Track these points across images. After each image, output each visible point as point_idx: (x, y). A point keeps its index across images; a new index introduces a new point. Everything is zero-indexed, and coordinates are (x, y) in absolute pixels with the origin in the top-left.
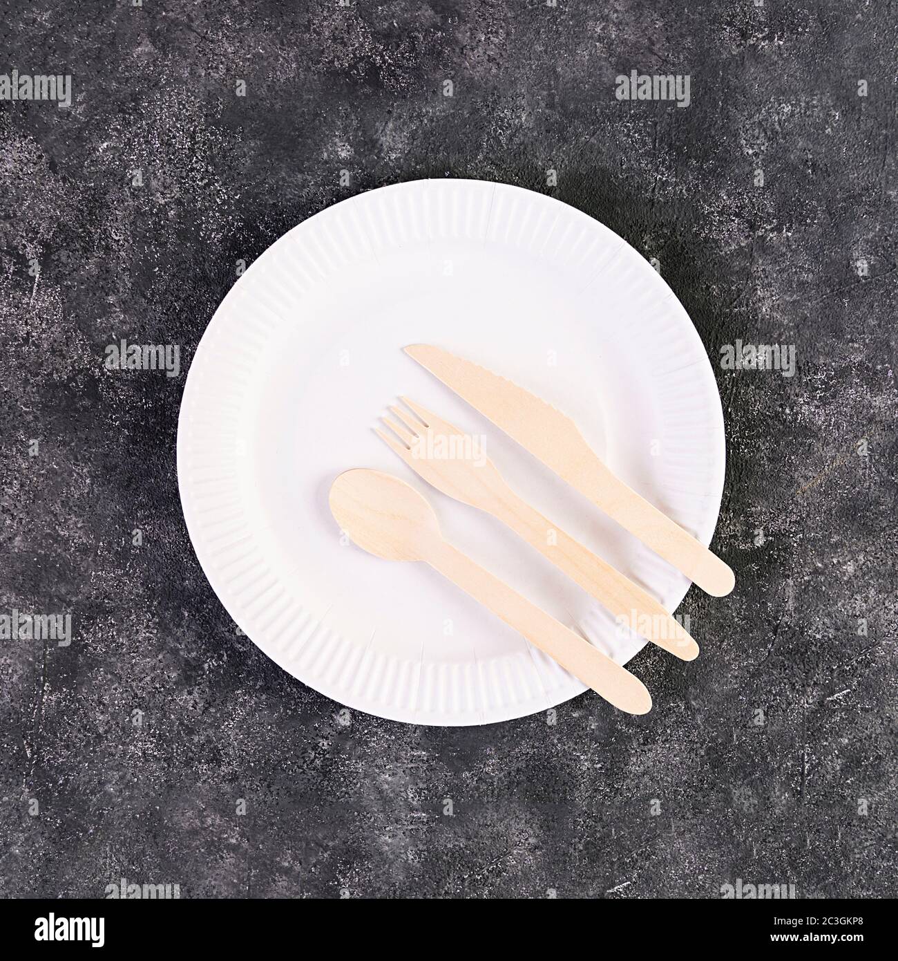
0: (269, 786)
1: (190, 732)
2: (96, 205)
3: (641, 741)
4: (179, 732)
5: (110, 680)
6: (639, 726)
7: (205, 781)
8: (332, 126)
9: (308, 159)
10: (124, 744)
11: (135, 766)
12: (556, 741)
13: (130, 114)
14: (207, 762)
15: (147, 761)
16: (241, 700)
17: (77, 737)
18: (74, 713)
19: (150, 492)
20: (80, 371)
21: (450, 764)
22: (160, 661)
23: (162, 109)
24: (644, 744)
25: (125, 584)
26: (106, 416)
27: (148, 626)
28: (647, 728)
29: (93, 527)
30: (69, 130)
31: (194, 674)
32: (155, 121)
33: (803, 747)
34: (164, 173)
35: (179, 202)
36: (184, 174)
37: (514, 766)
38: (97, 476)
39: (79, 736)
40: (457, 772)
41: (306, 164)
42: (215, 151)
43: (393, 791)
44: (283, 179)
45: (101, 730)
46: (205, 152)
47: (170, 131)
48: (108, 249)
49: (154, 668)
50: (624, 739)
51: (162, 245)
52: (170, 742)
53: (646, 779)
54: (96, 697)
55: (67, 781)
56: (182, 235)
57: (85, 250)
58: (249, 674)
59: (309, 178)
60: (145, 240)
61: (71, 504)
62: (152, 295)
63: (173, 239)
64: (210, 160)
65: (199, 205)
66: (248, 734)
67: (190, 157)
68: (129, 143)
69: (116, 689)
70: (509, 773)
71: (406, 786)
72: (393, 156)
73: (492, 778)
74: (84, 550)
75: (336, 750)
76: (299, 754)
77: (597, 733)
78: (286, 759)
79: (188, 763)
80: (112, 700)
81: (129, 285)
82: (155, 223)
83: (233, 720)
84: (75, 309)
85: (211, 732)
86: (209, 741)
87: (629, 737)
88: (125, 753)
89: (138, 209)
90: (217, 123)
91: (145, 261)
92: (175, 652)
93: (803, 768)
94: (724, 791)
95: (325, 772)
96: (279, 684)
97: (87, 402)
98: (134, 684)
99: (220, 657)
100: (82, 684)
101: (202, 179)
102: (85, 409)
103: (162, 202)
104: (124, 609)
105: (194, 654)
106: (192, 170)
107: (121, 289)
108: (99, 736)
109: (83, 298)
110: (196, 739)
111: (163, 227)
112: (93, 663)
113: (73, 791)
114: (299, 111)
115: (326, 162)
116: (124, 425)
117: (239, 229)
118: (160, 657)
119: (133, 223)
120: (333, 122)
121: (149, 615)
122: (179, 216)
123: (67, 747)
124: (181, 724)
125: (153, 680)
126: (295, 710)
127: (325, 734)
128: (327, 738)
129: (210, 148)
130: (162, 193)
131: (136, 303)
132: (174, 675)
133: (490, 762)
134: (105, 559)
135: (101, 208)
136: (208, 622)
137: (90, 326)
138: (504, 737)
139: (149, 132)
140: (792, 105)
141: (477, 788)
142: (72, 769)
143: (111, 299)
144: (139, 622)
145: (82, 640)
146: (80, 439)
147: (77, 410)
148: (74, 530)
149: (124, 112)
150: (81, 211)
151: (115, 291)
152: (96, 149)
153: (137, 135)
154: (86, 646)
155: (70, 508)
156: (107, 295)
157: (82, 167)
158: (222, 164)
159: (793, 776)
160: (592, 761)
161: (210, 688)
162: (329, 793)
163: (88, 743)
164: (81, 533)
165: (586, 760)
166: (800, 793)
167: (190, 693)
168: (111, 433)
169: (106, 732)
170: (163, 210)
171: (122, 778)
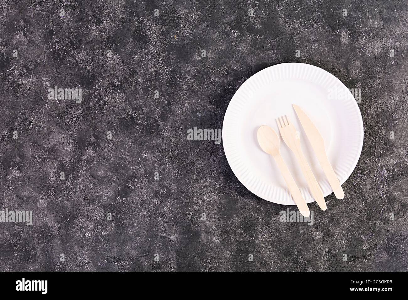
0: (177, 224)
1: (156, 210)
2: (134, 72)
3: (275, 213)
4: (153, 210)
5: (136, 196)
6: (274, 210)
7: (160, 223)
8: (195, 52)
9: (189, 60)
10: (139, 213)
11: (142, 219)
12: (252, 213)
13: (143, 49)
14: (161, 218)
15: (145, 217)
16: (170, 201)
17: (127, 211)
18: (126, 204)
19: (147, 146)
20: (129, 115)
21: (224, 219)
22: (149, 191)
23: (151, 47)
24: (276, 214)
25: (140, 170)
26: (135, 127)
27: (146, 182)
28: (277, 210)
29: (132, 155)
30: (127, 52)
31: (157, 194)
32: (149, 50)
33: (318, 216)
34: (152, 64)
35: (155, 71)
36: (157, 64)
37: (241, 220)
38: (133, 142)
39: (127, 210)
40: (226, 221)
41: (188, 61)
42: (165, 58)
43: (209, 226)
44: (182, 65)
45: (133, 209)
46: (162, 58)
47: (153, 53)
48: (137, 83)
49: (147, 193)
50: (270, 213)
51: (151, 82)
52: (151, 212)
53: (276, 224)
54: (132, 200)
55: (124, 222)
56: (156, 80)
57: (131, 83)
58: (172, 194)
59: (189, 65)
60: (146, 81)
61: (126, 149)
62: (148, 95)
63: (154, 81)
64: (164, 60)
65: (160, 72)
66: (171, 210)
67: (158, 60)
68: (143, 56)
69: (137, 198)
70: (240, 222)
71: (213, 225)
72: (211, 59)
73: (235, 223)
74: (129, 161)
75: (194, 215)
76: (185, 216)
77: (263, 211)
78: (181, 217)
79: (155, 218)
80: (136, 201)
81: (142, 93)
82: (149, 76)
83: (167, 207)
84: (128, 99)
85: (162, 210)
86: (161, 212)
87: (272, 213)
88: (139, 215)
89: (145, 73)
90: (165, 51)
91: (146, 86)
92: (152, 188)
93: (318, 222)
94: (297, 227)
95: (191, 221)
96: (180, 197)
97: (131, 123)
98: (142, 197)
99: (164, 190)
100: (128, 197)
101: (161, 65)
102: (130, 124)
103: (151, 71)
104: (140, 177)
105: (157, 189)
106: (159, 63)
107: (140, 94)
108: (132, 211)
109: (130, 96)
110: (158, 212)
111: (151, 78)
112: (131, 191)
113: (126, 225)
114: (187, 48)
115: (193, 61)
116: (140, 129)
117: (170, 78)
118: (149, 190)
119: (143, 76)
120: (195, 50)
121: (146, 179)
122: (155, 75)
123: (124, 213)
124: (154, 208)
125: (147, 196)
126: (184, 204)
127: (192, 211)
128: (192, 212)
129: (164, 57)
130: (151, 69)
131: (144, 97)
132: (152, 195)
133: (235, 219)
134: (135, 164)
135: (135, 73)
136: (161, 181)
137: (132, 103)
138: (239, 212)
139: (148, 53)
140: (315, 46)
141: (231, 226)
142: (125, 219)
143: (137, 96)
144: (143, 180)
145: (128, 185)
146: (129, 132)
147: (128, 125)
148: (127, 156)
149: (142, 48)
150: (130, 73)
151: (139, 94)
152: (134, 58)
153: (145, 54)
154: (129, 187)
155: (126, 151)
156: (136, 95)
157: (130, 62)
158: (167, 62)
159: (315, 223)
160: (262, 219)
161: (162, 198)
162: (192, 227)
163: (130, 212)
164: (129, 157)
165: (260, 219)
166: (317, 228)
167: (156, 199)
168: (137, 131)
169: (134, 209)
170: (151, 73)
171: (138, 222)
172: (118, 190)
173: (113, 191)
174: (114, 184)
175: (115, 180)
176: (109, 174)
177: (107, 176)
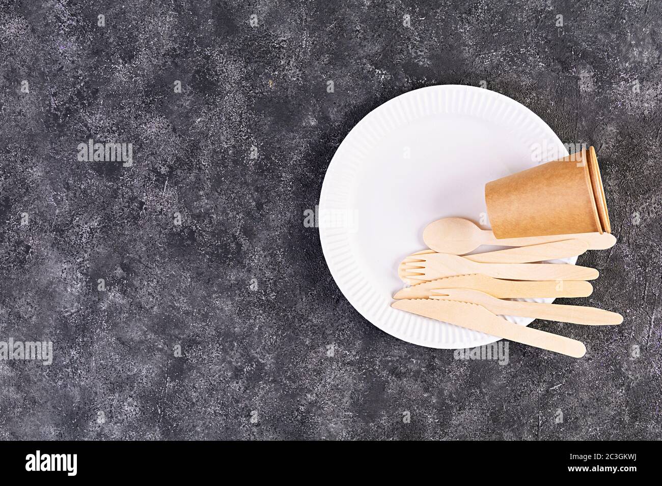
0: (275, 429)
1: (237, 402)
2: (194, 148)
3: (458, 409)
4: (232, 402)
5: (199, 376)
6: (457, 401)
7: (244, 426)
8: (307, 110)
9: (296, 126)
10: (205, 407)
11: (211, 418)
12: (416, 408)
13: (211, 105)
14: (245, 417)
15: (216, 416)
16: (262, 386)
17: (183, 403)
18: (182, 392)
19: (219, 285)
20: (186, 227)
21: (364, 419)
22: (223, 367)
23: (226, 102)
24: (459, 410)
25: (206, 329)
26: (198, 249)
27: (217, 350)
28: (461, 402)
29: (192, 302)
30: (182, 113)
31: (239, 374)
32: (223, 108)
33: (538, 413)
34: (227, 133)
35: (234, 147)
36: (236, 133)
37: (395, 421)
38: (193, 278)
39: (184, 403)
40: (367, 423)
41: (295, 128)
42: (251, 122)
43: (335, 432)
44: (284, 135)
45: (194, 401)
46: (246, 123)
47: (230, 113)
48: (200, 169)
49: (220, 371)
50: (450, 407)
51: (226, 167)
52: (227, 407)
53: (460, 427)
54: (192, 385)
55: (177, 425)
56: (235, 162)
57: (189, 169)
58: (266, 373)
59: (296, 135)
60: (217, 165)
61: (181, 291)
62: (221, 191)
63: (231, 164)
64: (249, 127)
65: (243, 148)
66: (265, 403)
67: (239, 125)
68: (210, 119)
69: (201, 381)
70: (393, 424)
71: (342, 430)
72: (337, 124)
73: (384, 426)
74: (187, 313)
75: (308, 412)
76: (290, 413)
77: (436, 404)
78: (284, 416)
79: (236, 417)
80: (200, 386)
81: (210, 186)
82: (222, 157)
83: (258, 396)
84: (184, 197)
85: (247, 402)
86: (246, 406)
87: (452, 407)
88: (205, 412)
89: (214, 150)
90: (252, 109)
91: (218, 175)
92: (230, 363)
93: (539, 423)
94: (499, 434)
95: (302, 423)
96: (280, 379)
97: (189, 242)
98: (210, 378)
99: (252, 366)
100: (185, 378)
101: (245, 136)
102: (188, 245)
103: (226, 146)
104: (206, 342)
105: (239, 364)
106: (240, 131)
107: (206, 188)
108: (193, 403)
109: (188, 192)
110: (240, 405)
111: (226, 159)
112: (191, 368)
113: (181, 430)
114: (292, 103)
115: (304, 127)
116: (207, 253)
117: (262, 159)
118: (223, 365)
119: (212, 156)
120: (308, 108)
121: (218, 345)
122: (234, 153)
123: (178, 409)
124: (233, 398)
125: (219, 377)
126: (288, 392)
127: (302, 403)
128: (303, 406)
129: (249, 121)
130: (226, 142)
131: (213, 195)
132: (229, 374)
133: (383, 418)
134: (197, 317)
135: (197, 149)
136: (246, 349)
137: (191, 206)
138: (390, 406)
139: (220, 114)
140: (531, 99)
141: (377, 431)
142: (180, 419)
143: (201, 193)
144: (213, 348)
145: (186, 356)
146: (186, 260)
147: (184, 246)
148: (183, 304)
149: (209, 104)
150: (188, 151)
151: (203, 189)
152: (194, 122)
153: (214, 115)
154: (188, 359)
155: (181, 293)
156: (199, 191)
157: (188, 130)
158: (255, 129)
159: (533, 427)
160: (434, 418)
161: (247, 381)
162: (304, 433)
163: (188, 406)
164: (186, 305)
165: (431, 418)
166: (537, 435)
167: (237, 383)
168: (200, 257)
169: (197, 401)
170: (226, 150)
171: (204, 424)
172: (167, 365)
173: (157, 368)
174: (158, 355)
175: (160, 346)
176: (149, 337)
177: (147, 340)
